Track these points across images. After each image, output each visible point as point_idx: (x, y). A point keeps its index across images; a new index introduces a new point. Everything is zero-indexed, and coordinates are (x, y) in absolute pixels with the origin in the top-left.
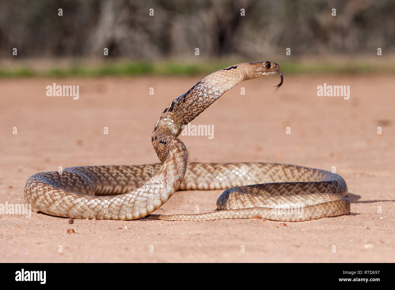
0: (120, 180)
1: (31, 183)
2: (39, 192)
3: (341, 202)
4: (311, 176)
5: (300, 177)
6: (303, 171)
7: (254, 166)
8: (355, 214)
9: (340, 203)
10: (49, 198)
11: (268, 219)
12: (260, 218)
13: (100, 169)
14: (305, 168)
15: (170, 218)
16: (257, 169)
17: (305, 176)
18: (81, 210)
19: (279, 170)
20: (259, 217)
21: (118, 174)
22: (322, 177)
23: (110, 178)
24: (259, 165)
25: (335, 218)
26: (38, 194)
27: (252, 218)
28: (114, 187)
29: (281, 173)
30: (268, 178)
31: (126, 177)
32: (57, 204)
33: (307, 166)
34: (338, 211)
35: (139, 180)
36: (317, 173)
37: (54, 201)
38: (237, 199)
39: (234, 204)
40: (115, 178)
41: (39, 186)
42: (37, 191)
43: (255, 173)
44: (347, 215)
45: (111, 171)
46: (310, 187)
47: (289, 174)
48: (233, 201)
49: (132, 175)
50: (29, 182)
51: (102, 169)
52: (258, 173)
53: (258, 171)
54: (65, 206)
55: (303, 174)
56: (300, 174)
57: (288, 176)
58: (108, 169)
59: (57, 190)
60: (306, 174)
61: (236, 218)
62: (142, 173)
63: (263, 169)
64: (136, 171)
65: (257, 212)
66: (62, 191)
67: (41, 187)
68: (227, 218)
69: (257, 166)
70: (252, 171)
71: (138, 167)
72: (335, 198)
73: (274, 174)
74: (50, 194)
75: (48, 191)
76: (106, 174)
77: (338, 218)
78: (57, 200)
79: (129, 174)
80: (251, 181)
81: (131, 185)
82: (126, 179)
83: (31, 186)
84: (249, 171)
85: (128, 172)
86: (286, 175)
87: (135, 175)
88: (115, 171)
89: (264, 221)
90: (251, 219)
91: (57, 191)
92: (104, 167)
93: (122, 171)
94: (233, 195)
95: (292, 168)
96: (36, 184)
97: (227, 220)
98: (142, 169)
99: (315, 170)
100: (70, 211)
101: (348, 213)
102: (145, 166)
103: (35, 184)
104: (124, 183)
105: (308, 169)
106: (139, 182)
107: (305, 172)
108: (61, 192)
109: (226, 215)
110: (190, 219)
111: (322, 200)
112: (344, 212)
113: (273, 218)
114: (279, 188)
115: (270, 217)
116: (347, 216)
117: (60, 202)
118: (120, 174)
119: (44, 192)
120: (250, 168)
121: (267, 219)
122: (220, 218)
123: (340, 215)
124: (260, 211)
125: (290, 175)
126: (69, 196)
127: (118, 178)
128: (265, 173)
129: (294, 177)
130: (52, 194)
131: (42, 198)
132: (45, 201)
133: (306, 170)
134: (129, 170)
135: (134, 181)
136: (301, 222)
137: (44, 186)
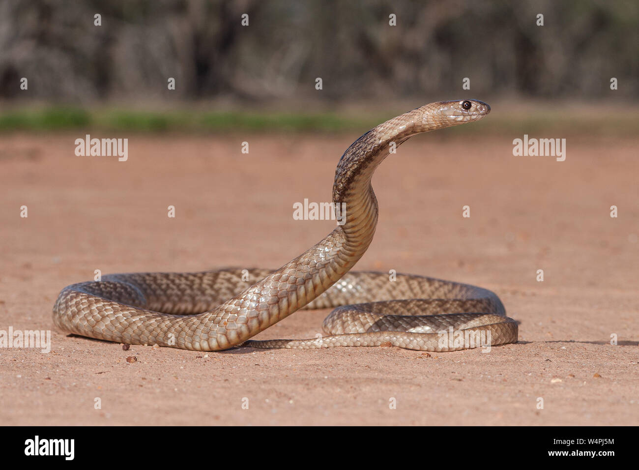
0: (171, 295)
1: (67, 295)
2: (81, 305)
3: (506, 325)
4: (450, 291)
5: (433, 293)
6: (437, 284)
7: (364, 276)
8: (525, 343)
9: (505, 327)
10: (96, 313)
11: (404, 347)
12: (393, 346)
13: (144, 278)
14: (440, 281)
15: (265, 345)
16: (369, 280)
17: (440, 291)
18: (137, 331)
19: (401, 282)
20: (391, 345)
21: (168, 285)
22: (466, 292)
23: (159, 292)
24: (372, 275)
25: (498, 347)
26: (79, 307)
27: (381, 345)
28: (163, 304)
29: (403, 286)
30: (384, 294)
31: (180, 290)
32: (108, 322)
33: (443, 278)
34: (503, 338)
35: (197, 295)
36: (458, 288)
37: (103, 317)
38: (354, 320)
39: (350, 327)
40: (165, 291)
41: (81, 297)
42: (77, 304)
43: (365, 286)
44: (513, 343)
45: (159, 282)
46: (452, 306)
47: (415, 288)
48: (349, 322)
49: (187, 288)
50: (65, 293)
51: (147, 278)
52: (370, 287)
53: (369, 284)
54: (118, 325)
55: (437, 289)
56: (433, 288)
57: (415, 291)
58: (155, 279)
59: (108, 302)
60: (442, 289)
61: (359, 345)
62: (200, 284)
63: (378, 281)
64: (192, 281)
65: (388, 338)
66: (116, 305)
67: (85, 298)
68: (346, 345)
69: (368, 276)
70: (362, 283)
71: (195, 275)
72: (495, 320)
73: (394, 288)
74: (99, 308)
75: (96, 303)
76: (154, 286)
77: (501, 347)
78: (107, 316)
79: (183, 286)
80: (360, 298)
81: (186, 301)
82: (179, 293)
83: (69, 297)
84: (357, 284)
85: (181, 282)
86: (412, 290)
87: (191, 287)
88: (165, 281)
89: (398, 350)
90: (380, 347)
91: (109, 304)
92: (148, 275)
93: (173, 281)
94: (348, 315)
95: (420, 280)
96: (76, 295)
97: (346, 348)
98: (201, 279)
99: (455, 285)
100: (125, 333)
101: (515, 341)
102: (204, 274)
103: (74, 295)
104: (176, 299)
105: (445, 283)
106: (197, 298)
107: (440, 286)
108: (114, 306)
109: (345, 340)
110: (293, 346)
111: (478, 322)
112: (510, 339)
113: (411, 347)
114: (408, 307)
115: (406, 345)
116: (515, 345)
117: (112, 319)
118: (171, 285)
119: (89, 305)
120: (358, 280)
121: (402, 348)
122: (336, 345)
123: (505, 344)
124: (392, 336)
125: (417, 289)
126: (126, 312)
127: (169, 292)
128: (380, 287)
129: (423, 292)
130: (101, 308)
131: (85, 313)
132: (90, 318)
133: (442, 283)
134: (183, 281)
135: (190, 296)
136: (450, 353)
137: (88, 298)
